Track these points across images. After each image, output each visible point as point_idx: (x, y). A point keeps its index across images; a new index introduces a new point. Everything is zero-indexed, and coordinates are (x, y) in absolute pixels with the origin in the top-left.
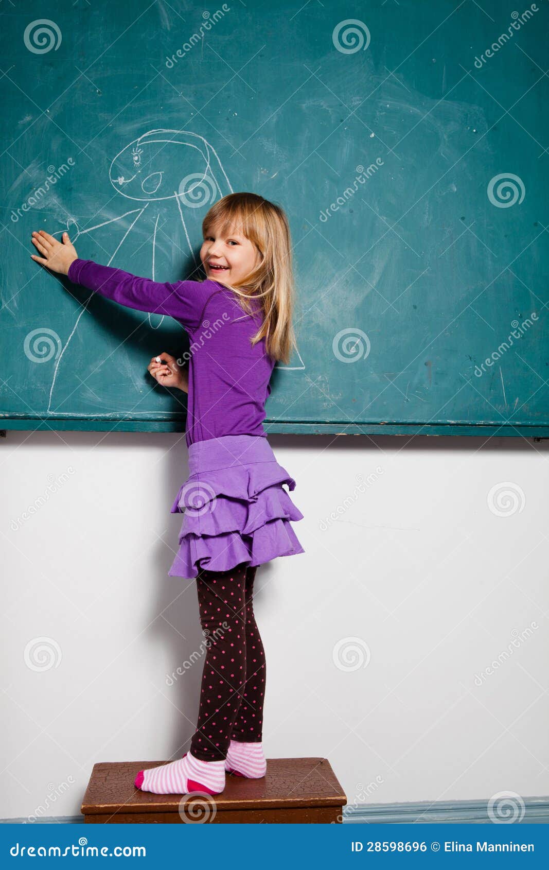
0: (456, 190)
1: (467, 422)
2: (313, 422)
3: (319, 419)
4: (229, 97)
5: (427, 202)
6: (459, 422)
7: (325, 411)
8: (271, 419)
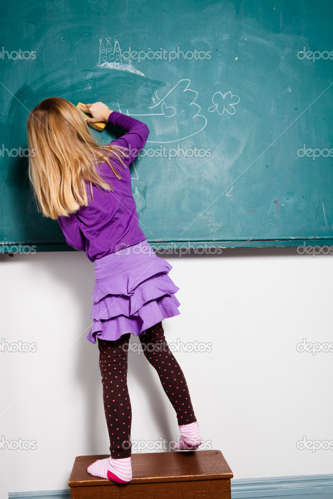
0: (290, 91)
1: (302, 237)
2: (205, 241)
3: (209, 239)
4: (145, 38)
5: (273, 100)
6: (297, 238)
7: (212, 233)
8: (179, 240)
